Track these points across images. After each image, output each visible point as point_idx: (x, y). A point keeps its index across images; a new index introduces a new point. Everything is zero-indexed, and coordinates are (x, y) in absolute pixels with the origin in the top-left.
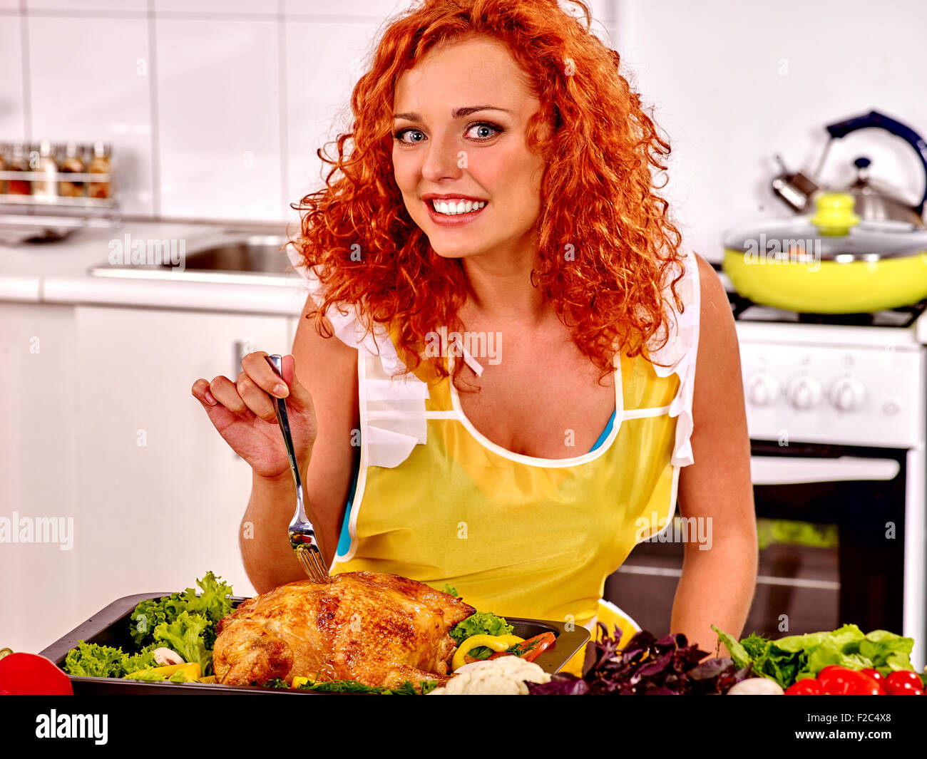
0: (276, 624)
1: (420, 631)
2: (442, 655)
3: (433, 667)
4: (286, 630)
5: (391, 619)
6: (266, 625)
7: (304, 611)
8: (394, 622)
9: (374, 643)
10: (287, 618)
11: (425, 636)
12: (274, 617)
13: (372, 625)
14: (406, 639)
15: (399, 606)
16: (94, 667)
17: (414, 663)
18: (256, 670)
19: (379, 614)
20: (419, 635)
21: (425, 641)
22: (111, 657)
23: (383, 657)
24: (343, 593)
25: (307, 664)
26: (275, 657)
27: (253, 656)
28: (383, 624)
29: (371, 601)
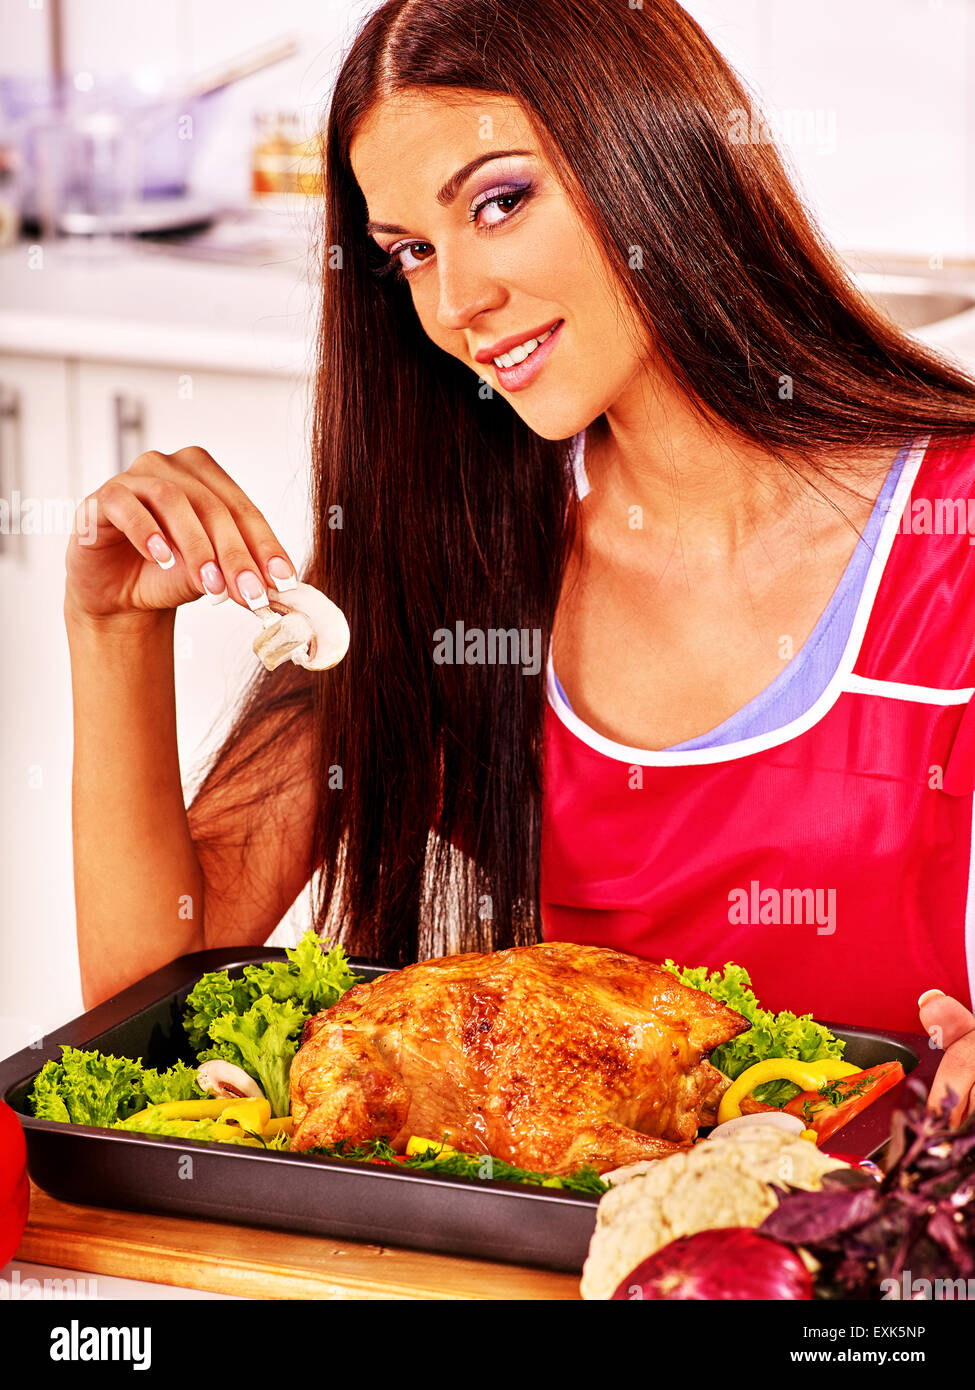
0: (394, 1037)
1: (641, 1061)
2: (687, 1101)
3: (669, 1123)
4: (410, 1047)
5: (586, 1039)
6: (377, 1037)
7: (444, 1015)
8: (591, 1045)
9: (553, 1082)
10: (412, 1026)
11: (650, 1070)
12: (391, 1022)
13: (552, 1049)
14: (612, 1076)
15: (606, 1015)
16: (90, 1093)
17: (629, 1118)
18: (345, 1120)
19: (566, 1030)
20: (638, 1069)
21: (649, 1079)
22: (122, 1074)
23: (568, 1108)
24: (510, 985)
25: (441, 1110)
26: (376, 1101)
27: (343, 1092)
28: (571, 1048)
29: (557, 1007)
